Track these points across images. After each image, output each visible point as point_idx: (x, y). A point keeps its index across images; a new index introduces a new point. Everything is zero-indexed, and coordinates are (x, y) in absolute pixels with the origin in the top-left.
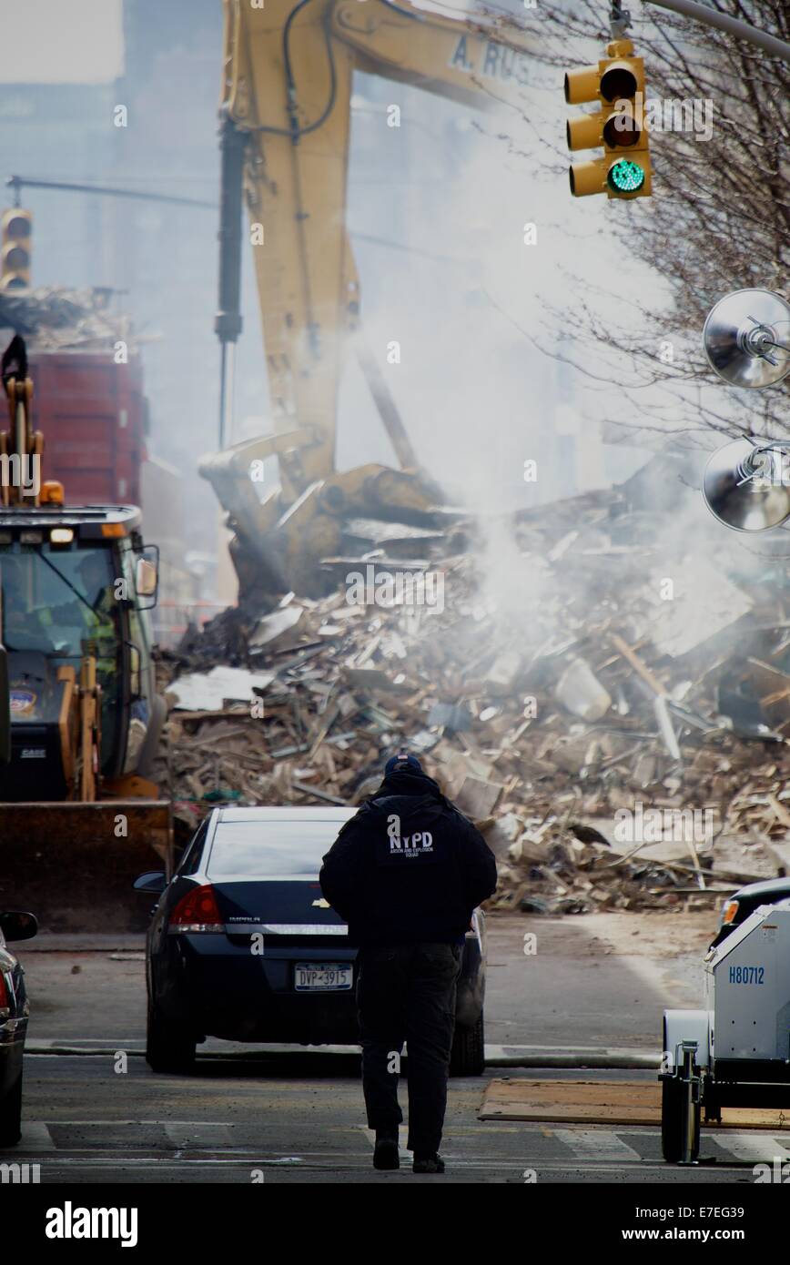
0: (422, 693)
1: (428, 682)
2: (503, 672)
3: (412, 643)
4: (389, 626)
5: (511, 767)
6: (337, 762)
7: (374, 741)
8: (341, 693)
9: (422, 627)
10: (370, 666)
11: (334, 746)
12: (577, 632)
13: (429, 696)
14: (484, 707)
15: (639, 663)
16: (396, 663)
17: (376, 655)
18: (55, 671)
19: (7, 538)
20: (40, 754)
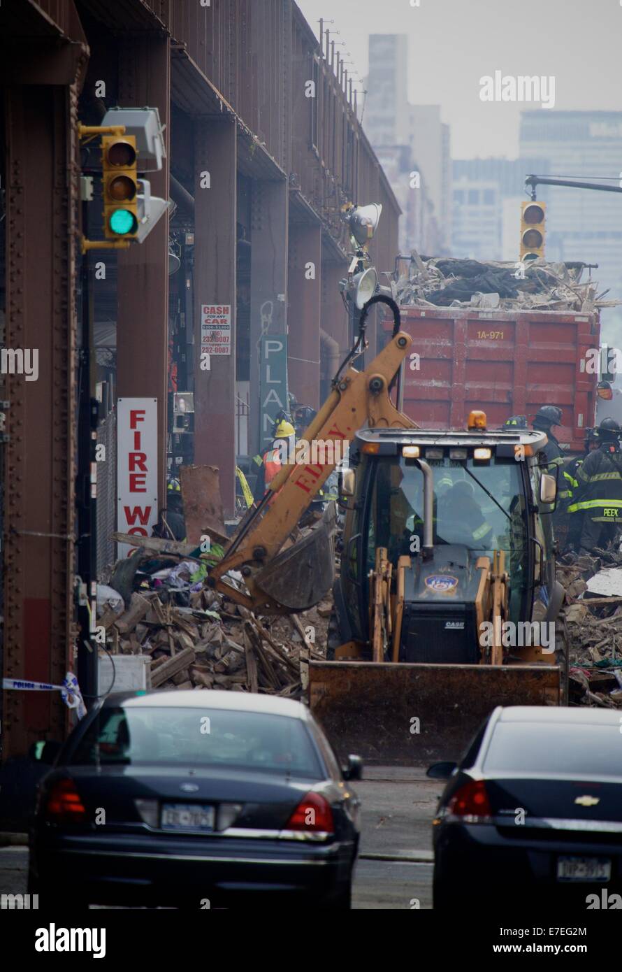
18: (473, 560)
19: (439, 455)
20: (460, 626)
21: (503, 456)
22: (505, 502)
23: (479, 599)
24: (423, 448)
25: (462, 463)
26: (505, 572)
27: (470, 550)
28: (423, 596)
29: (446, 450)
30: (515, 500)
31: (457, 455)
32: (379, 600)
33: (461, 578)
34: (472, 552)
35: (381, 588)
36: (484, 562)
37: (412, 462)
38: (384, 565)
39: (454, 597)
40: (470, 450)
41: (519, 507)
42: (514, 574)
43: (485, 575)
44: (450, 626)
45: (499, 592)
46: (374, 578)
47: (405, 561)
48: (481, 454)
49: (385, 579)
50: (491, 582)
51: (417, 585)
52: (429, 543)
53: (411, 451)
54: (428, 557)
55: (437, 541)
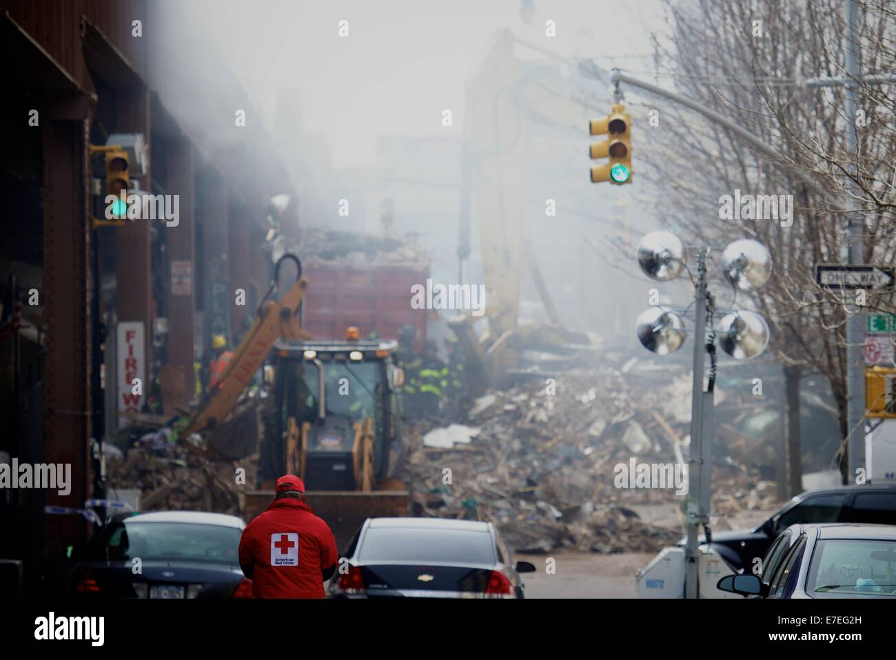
0: (555, 440)
1: (558, 434)
2: (596, 429)
3: (550, 414)
4: (540, 406)
6: (510, 475)
7: (530, 464)
8: (513, 439)
9: (555, 406)
10: (529, 426)
11: (509, 467)
12: (635, 410)
13: (559, 442)
14: (586, 447)
15: (666, 426)
16: (542, 424)
17: (533, 420)
18: (351, 424)
19: (327, 357)
21: (370, 358)
22: (371, 387)
23: (355, 449)
24: (318, 353)
25: (343, 362)
26: (371, 432)
28: (319, 448)
29: (333, 354)
30: (377, 386)
31: (339, 357)
32: (290, 453)
33: (344, 436)
34: (350, 419)
35: (291, 444)
36: (358, 426)
37: (311, 361)
38: (293, 429)
39: (338, 449)
40: (348, 353)
41: (380, 390)
42: (378, 433)
43: (359, 434)
44: (336, 468)
45: (368, 445)
46: (287, 438)
47: (307, 426)
48: (356, 356)
49: (294, 437)
50: (362, 439)
51: (315, 441)
52: (322, 414)
53: (310, 354)
54: (322, 423)
55: (328, 413)
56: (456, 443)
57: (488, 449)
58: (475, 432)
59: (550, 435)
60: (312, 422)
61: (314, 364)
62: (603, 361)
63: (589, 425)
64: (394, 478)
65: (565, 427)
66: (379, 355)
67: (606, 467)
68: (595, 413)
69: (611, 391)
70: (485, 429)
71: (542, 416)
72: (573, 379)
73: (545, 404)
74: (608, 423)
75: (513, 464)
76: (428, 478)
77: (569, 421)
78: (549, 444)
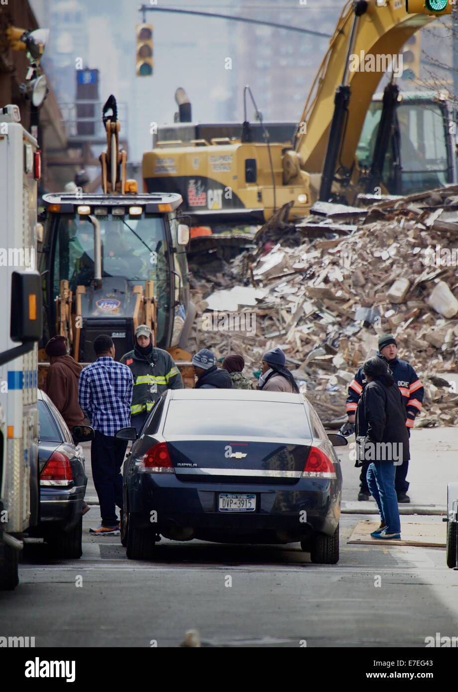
0: (352, 302)
1: (356, 295)
2: (398, 289)
3: (347, 273)
4: (334, 263)
5: (402, 344)
6: (302, 341)
7: (323, 329)
8: (305, 301)
9: (352, 264)
10: (322, 286)
11: (301, 331)
13: (356, 303)
14: (388, 310)
16: (337, 284)
17: (326, 280)
18: (131, 288)
19: (105, 212)
20: (122, 335)
21: (150, 212)
22: (153, 245)
23: (136, 315)
24: (93, 208)
25: (121, 218)
26: (153, 294)
27: (128, 280)
28: (95, 314)
29: (109, 208)
30: (159, 244)
31: (116, 212)
32: (63, 318)
33: (123, 300)
34: (129, 283)
35: (65, 309)
36: (139, 289)
37: (85, 217)
38: (67, 293)
39: (118, 315)
40: (127, 208)
41: (163, 249)
42: (160, 298)
43: (140, 297)
44: (115, 335)
45: (151, 309)
46: (59, 302)
47: (81, 289)
48: (135, 211)
49: (67, 302)
50: (145, 302)
51: (91, 307)
52: (99, 276)
53: (84, 210)
54: (98, 286)
55: (105, 275)
56: (241, 307)
57: (277, 312)
58: (261, 292)
59: (347, 296)
60: (87, 285)
61: (90, 220)
62: (405, 213)
63: (390, 284)
64: (178, 346)
65: (363, 286)
66: (162, 209)
67: (409, 330)
68: (396, 270)
69: (413, 246)
70: (273, 291)
71: (336, 275)
72: (372, 234)
73: (341, 262)
74: (411, 283)
75: (305, 329)
76: (215, 345)
77: (366, 279)
78: (345, 306)
